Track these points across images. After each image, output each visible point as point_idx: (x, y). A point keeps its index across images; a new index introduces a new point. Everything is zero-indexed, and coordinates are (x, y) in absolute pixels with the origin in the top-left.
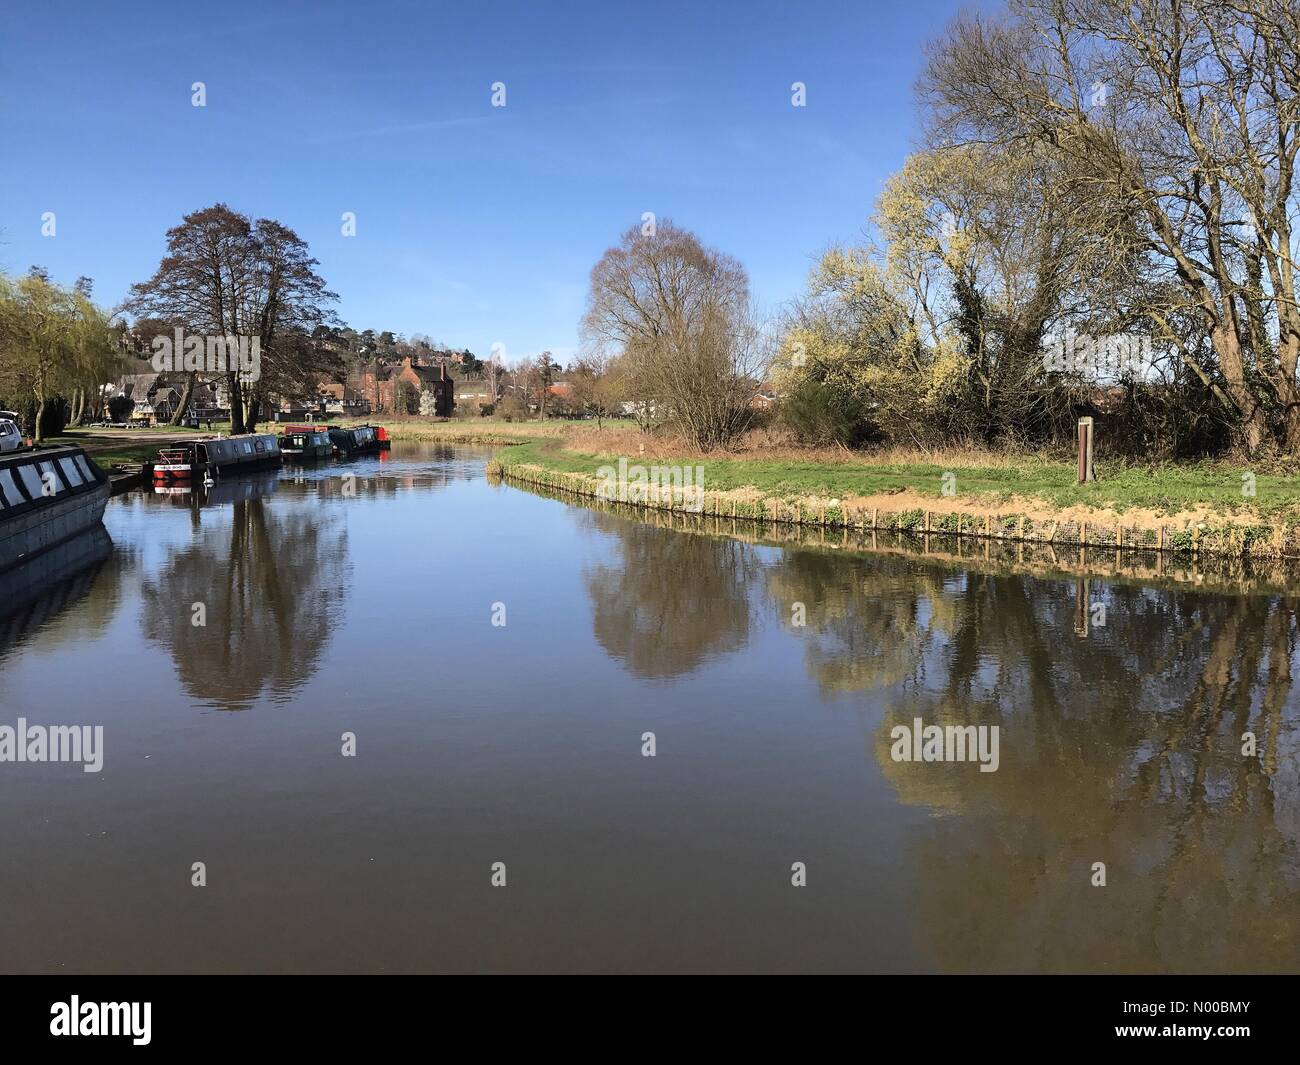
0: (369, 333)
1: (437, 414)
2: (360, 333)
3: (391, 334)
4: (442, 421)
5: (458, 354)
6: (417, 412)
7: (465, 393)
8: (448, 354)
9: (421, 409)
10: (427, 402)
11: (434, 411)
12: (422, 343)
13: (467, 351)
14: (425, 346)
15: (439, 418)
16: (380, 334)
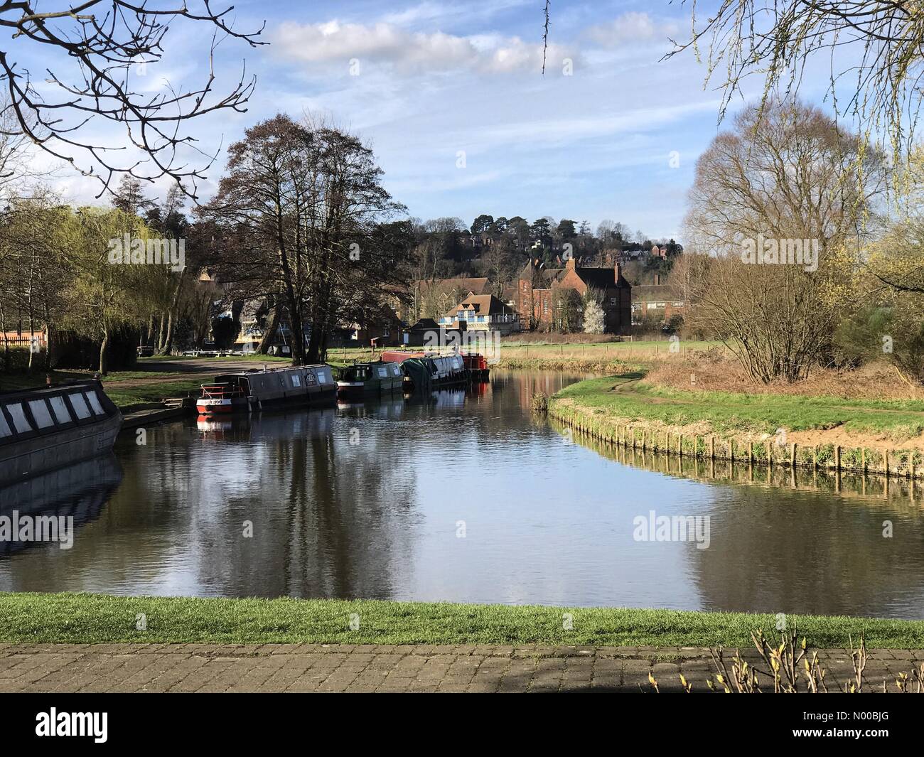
0: (542, 222)
1: (606, 331)
2: (531, 223)
3: (572, 222)
4: (612, 341)
5: (660, 246)
6: (581, 330)
7: (653, 300)
8: (648, 246)
9: (585, 325)
10: (593, 316)
11: (602, 328)
12: (613, 233)
13: (672, 241)
14: (617, 236)
15: (608, 337)
16: (558, 223)
